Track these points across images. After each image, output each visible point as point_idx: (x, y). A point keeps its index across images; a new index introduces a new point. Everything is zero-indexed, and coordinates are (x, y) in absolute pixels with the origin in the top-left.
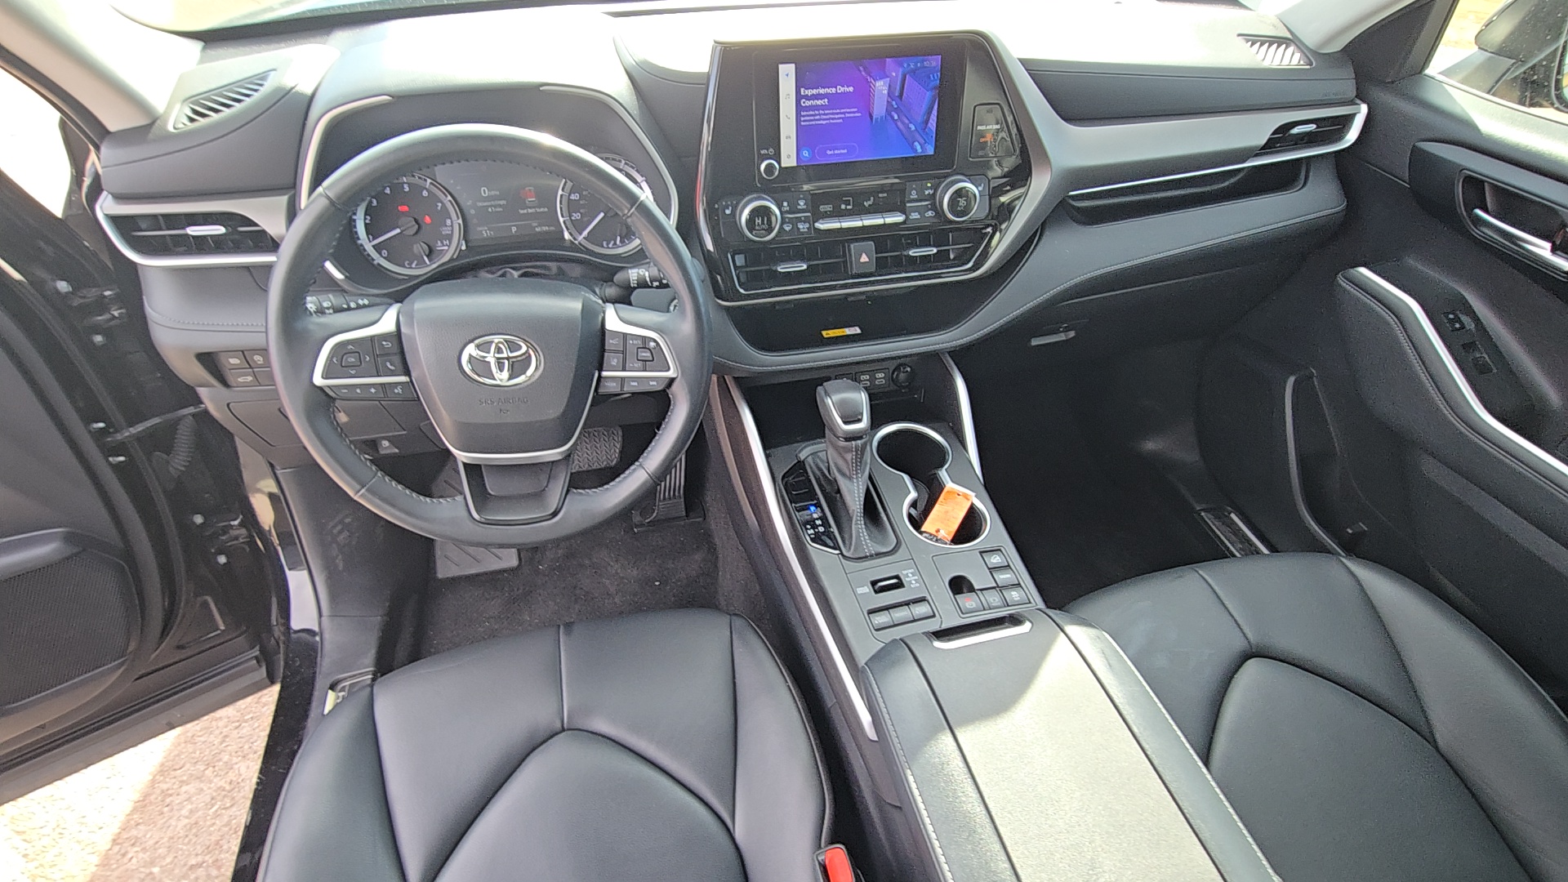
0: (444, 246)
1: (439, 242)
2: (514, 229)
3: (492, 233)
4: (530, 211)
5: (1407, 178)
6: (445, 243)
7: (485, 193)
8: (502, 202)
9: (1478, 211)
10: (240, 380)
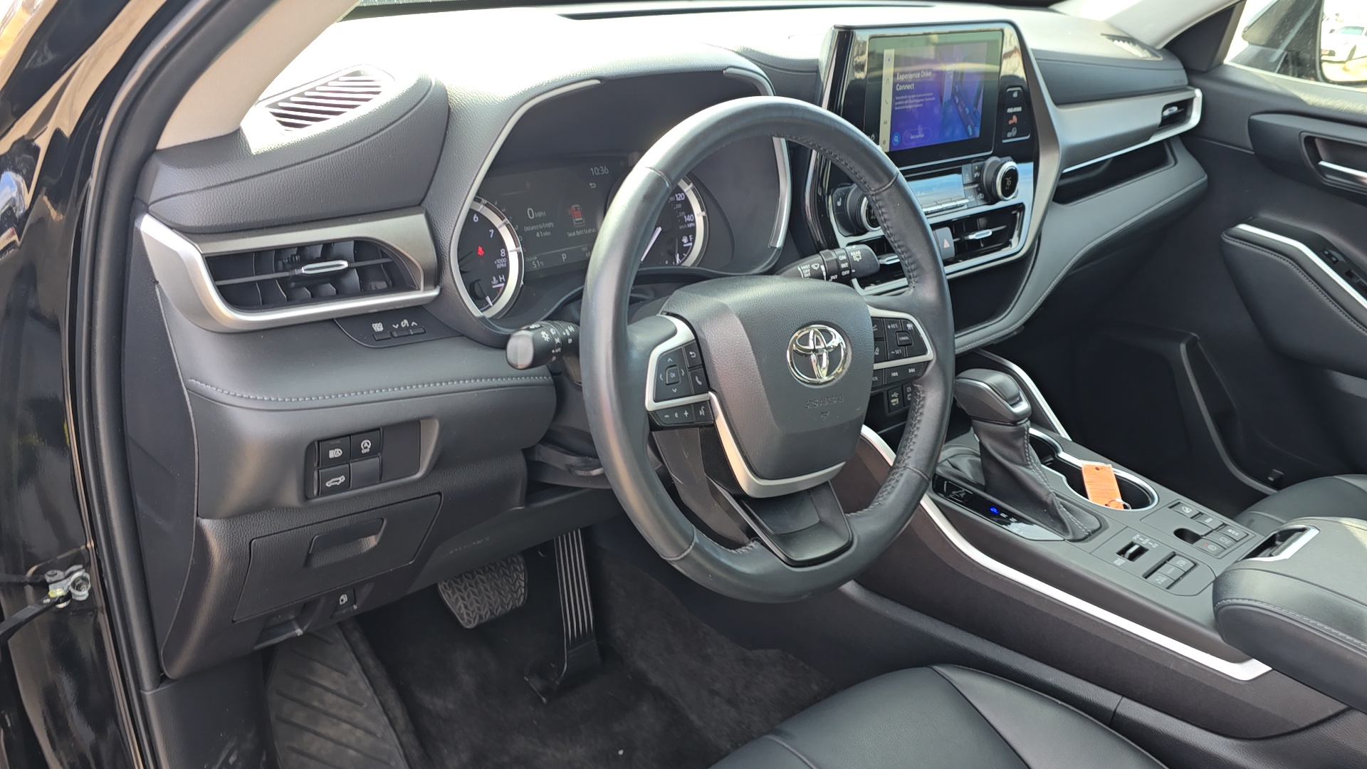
0: (499, 283)
1: (494, 278)
2: (564, 257)
3: (542, 263)
4: (579, 233)
5: (1250, 146)
6: (501, 279)
7: (531, 215)
8: (550, 225)
9: (1323, 163)
10: (328, 484)
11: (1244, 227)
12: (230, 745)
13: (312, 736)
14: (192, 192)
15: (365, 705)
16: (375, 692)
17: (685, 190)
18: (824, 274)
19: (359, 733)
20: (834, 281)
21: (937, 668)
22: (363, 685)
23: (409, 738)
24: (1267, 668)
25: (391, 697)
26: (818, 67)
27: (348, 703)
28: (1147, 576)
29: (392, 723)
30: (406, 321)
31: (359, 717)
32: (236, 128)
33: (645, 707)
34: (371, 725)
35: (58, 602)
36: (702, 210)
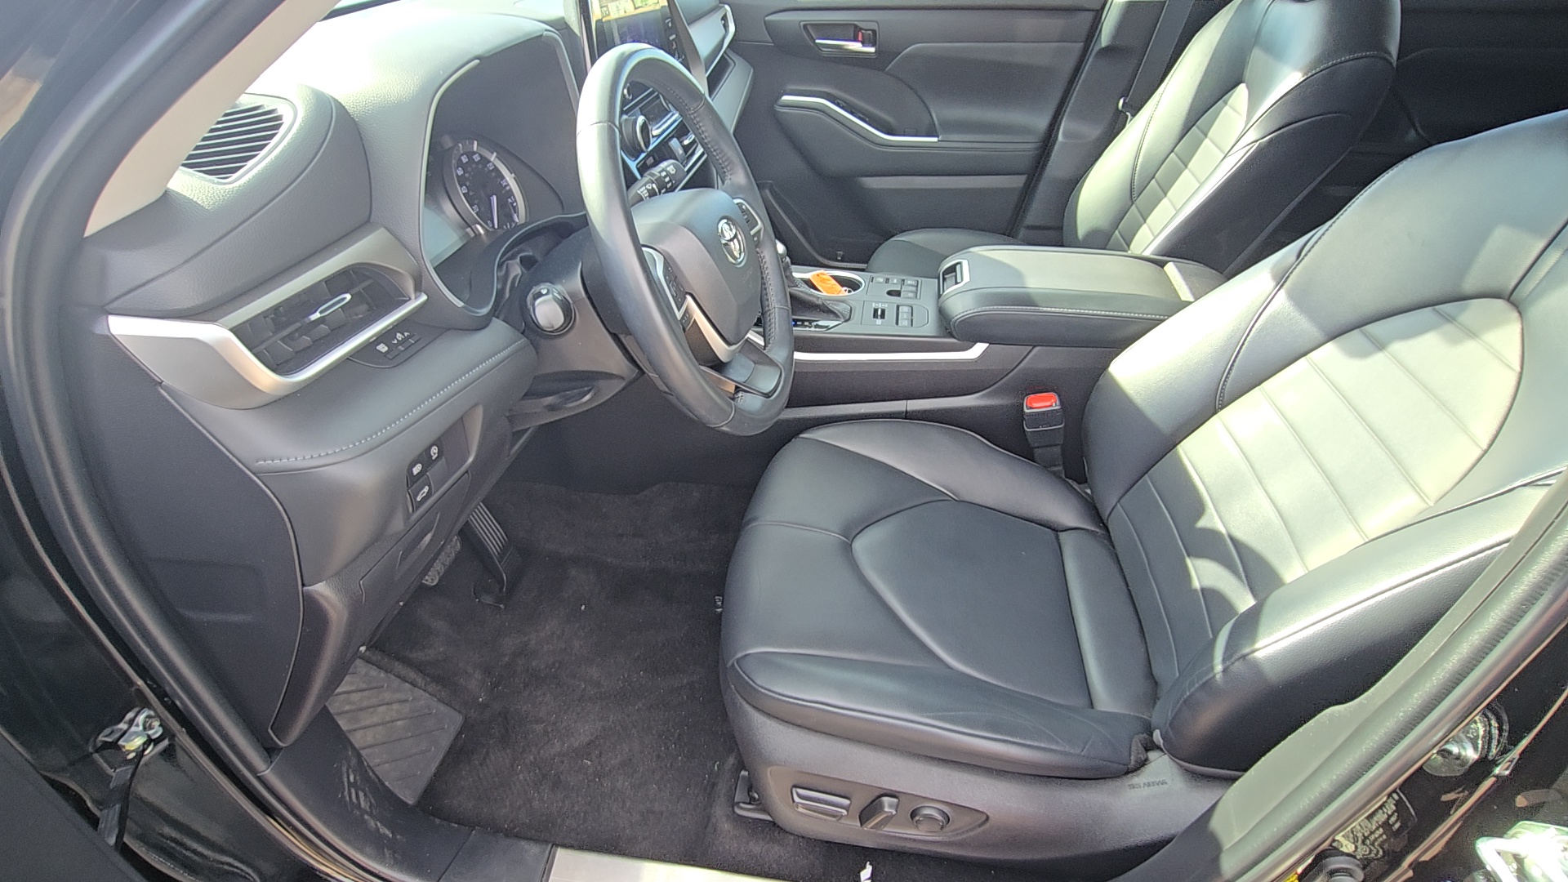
9: (817, 41)
10: (419, 499)
11: (785, 98)
12: (344, 769)
13: (362, 731)
14: (172, 270)
15: (386, 685)
16: (386, 671)
17: (492, 159)
18: (657, 190)
19: (395, 706)
20: (664, 193)
21: (802, 436)
22: (374, 672)
23: (432, 687)
24: (987, 345)
25: (399, 667)
26: (566, 23)
27: (371, 692)
28: (897, 323)
29: (413, 684)
30: (399, 335)
31: (388, 696)
32: (164, 191)
33: (573, 572)
34: (402, 696)
35: (144, 750)
36: (511, 173)
